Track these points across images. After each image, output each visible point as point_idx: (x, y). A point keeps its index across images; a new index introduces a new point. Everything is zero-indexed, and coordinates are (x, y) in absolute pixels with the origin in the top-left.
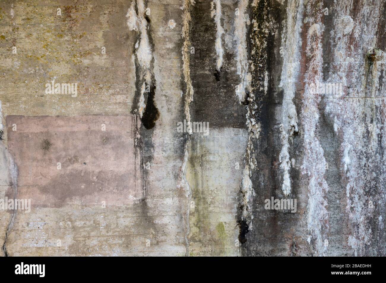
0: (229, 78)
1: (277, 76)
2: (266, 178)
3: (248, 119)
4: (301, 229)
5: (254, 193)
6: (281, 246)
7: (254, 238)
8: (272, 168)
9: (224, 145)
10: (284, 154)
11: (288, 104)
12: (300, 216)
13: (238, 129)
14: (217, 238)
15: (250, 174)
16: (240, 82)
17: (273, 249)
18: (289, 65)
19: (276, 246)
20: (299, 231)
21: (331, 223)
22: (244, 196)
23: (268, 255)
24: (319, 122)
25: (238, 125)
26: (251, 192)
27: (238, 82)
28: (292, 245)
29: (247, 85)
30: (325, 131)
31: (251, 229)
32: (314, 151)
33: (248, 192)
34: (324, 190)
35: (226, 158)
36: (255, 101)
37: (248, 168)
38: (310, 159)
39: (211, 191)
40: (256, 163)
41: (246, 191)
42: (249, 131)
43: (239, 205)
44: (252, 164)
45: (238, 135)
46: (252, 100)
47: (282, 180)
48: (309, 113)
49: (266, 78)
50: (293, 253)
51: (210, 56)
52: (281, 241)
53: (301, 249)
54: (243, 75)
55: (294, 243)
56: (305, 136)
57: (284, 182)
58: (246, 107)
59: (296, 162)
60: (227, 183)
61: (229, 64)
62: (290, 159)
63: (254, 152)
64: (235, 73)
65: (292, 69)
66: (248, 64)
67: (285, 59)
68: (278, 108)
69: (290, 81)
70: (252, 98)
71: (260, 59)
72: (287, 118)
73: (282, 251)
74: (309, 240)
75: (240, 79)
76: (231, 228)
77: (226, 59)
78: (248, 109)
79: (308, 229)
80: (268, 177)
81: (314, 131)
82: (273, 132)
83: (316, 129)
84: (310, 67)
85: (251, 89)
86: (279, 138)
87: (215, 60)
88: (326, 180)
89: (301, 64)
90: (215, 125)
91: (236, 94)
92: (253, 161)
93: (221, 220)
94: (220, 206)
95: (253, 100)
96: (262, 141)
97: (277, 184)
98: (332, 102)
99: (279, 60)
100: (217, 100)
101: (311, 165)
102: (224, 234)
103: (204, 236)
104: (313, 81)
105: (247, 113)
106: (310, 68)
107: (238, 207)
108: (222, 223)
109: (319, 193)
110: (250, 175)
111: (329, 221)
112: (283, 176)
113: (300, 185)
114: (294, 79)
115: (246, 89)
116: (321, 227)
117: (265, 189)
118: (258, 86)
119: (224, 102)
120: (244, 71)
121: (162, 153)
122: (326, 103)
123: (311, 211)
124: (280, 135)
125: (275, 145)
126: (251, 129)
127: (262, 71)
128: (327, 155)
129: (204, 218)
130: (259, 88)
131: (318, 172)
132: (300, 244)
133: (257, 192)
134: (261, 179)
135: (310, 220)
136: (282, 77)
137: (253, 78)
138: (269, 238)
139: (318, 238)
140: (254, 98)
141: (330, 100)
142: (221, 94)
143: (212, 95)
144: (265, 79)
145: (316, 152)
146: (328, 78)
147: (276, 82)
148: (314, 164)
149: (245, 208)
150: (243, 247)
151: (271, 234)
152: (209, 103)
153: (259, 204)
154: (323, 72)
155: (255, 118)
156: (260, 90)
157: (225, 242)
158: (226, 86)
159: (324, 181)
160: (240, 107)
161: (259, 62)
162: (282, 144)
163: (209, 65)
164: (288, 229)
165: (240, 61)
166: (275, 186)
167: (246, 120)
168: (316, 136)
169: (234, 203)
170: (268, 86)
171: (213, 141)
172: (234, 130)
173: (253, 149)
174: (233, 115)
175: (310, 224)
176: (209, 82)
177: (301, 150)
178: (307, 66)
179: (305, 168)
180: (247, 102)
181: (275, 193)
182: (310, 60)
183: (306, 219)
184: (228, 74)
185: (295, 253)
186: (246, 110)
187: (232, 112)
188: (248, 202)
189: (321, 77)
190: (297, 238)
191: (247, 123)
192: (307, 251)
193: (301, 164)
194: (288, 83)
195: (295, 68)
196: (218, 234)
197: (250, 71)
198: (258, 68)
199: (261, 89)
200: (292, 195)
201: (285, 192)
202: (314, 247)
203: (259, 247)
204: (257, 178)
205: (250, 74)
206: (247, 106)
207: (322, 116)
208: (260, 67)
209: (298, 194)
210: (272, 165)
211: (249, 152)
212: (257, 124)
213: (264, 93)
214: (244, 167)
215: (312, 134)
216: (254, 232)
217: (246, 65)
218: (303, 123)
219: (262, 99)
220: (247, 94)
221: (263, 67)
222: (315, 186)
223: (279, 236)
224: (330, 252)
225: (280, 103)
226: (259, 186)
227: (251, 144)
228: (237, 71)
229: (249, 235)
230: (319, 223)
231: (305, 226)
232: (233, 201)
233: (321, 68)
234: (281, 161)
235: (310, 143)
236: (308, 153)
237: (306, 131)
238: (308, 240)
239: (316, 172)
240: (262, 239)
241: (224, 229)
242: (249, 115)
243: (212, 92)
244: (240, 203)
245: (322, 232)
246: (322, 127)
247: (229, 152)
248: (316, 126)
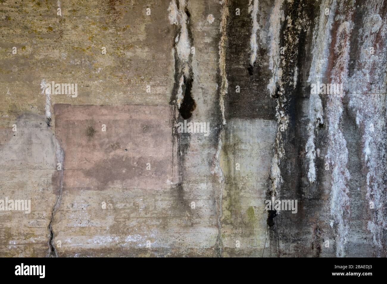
0: (261, 73)
1: (306, 71)
2: (293, 166)
3: (277, 112)
4: (325, 214)
5: (282, 180)
6: (306, 229)
7: (281, 222)
8: (298, 157)
9: (255, 135)
10: (310, 144)
11: (314, 98)
12: (324, 202)
13: (268, 120)
14: (247, 221)
15: (278, 162)
16: (271, 76)
17: (298, 233)
18: (318, 61)
19: (301, 229)
20: (322, 216)
21: (352, 209)
22: (273, 182)
23: (294, 237)
24: (342, 116)
25: (268, 117)
26: (279, 179)
27: (270, 77)
28: (317, 229)
29: (277, 80)
30: (348, 123)
31: (279, 214)
32: (338, 142)
33: (276, 179)
34: (346, 179)
35: (256, 147)
36: (285, 94)
37: (276, 157)
38: (334, 149)
39: (243, 177)
40: (284, 152)
41: (274, 177)
42: (278, 123)
43: (268, 191)
44: (280, 153)
45: (268, 126)
46: (281, 94)
47: (308, 168)
48: (333, 107)
49: (296, 73)
50: (317, 236)
51: (245, 52)
52: (306, 225)
53: (324, 232)
54: (275, 70)
55: (318, 227)
56: (330, 128)
57: (310, 170)
58: (276, 100)
59: (321, 152)
60: (257, 170)
61: (262, 59)
62: (316, 149)
63: (282, 142)
64: (267, 68)
65: (320, 65)
66: (280, 59)
67: (314, 56)
68: (305, 102)
69: (317, 76)
70: (282, 92)
71: (291, 55)
72: (314, 111)
73: (307, 235)
74: (332, 224)
75: (272, 73)
76: (261, 212)
77: (260, 54)
78: (278, 102)
79: (331, 214)
80: (295, 166)
81: (338, 124)
82: (300, 123)
83: (340, 121)
84: (337, 63)
85: (281, 84)
86: (306, 129)
87: (249, 55)
88: (349, 169)
89: (328, 61)
90: (247, 116)
91: (268, 87)
92: (281, 150)
93: (251, 205)
94: (250, 192)
95: (283, 94)
96: (290, 132)
97: (303, 172)
98: (355, 97)
99: (309, 57)
100: (249, 93)
101: (335, 155)
102: (253, 217)
103: (235, 219)
104: (339, 77)
105: (276, 106)
106: (337, 65)
107: (267, 193)
108: (252, 207)
109: (342, 181)
110: (278, 163)
111: (351, 207)
112: (308, 165)
113: (324, 173)
114: (322, 75)
115: (277, 83)
116: (342, 212)
117: (292, 176)
118: (288, 81)
119: (256, 95)
120: (275, 66)
121: (198, 142)
122: (349, 98)
123: (334, 197)
124: (306, 127)
125: (302, 136)
126: (281, 121)
127: (292, 67)
128: (349, 146)
129: (236, 202)
130: (289, 82)
131: (341, 162)
132: (323, 228)
133: (284, 179)
134: (289, 167)
135: (333, 205)
136: (311, 73)
137: (284, 73)
138: (295, 222)
139: (340, 222)
140: (284, 92)
141: (353, 95)
142: (254, 87)
143: (245, 88)
144: (295, 75)
145: (339, 144)
146: (353, 75)
147: (304, 78)
148: (338, 154)
149: (274, 193)
150: (271, 230)
151: (297, 218)
152: (242, 96)
153: (287, 190)
154: (349, 69)
155: (284, 110)
156: (290, 85)
157: (254, 225)
158: (258, 80)
159: (346, 170)
160: (270, 100)
161: (290, 58)
162: (308, 135)
163: (243, 60)
164: (313, 214)
165: (273, 57)
166: (301, 174)
167: (276, 112)
168: (339, 128)
169: (263, 189)
170: (297, 81)
171: (245, 131)
172: (264, 121)
173: (281, 139)
174: (264, 107)
175: (333, 209)
176: (242, 76)
177: (326, 141)
178: (334, 63)
179: (329, 158)
180: (277, 96)
181: (301, 180)
182: (338, 57)
183: (329, 205)
184: (261, 69)
185: (319, 236)
186: (276, 103)
187: (263, 105)
188: (276, 188)
189: (346, 74)
190: (321, 222)
191: (276, 116)
192: (329, 235)
193: (326, 154)
194: (316, 79)
195: (323, 64)
196: (248, 218)
197: (281, 66)
198: (289, 64)
199: (291, 83)
200: (316, 183)
201: (310, 180)
202: (336, 231)
203: (285, 230)
204: (285, 166)
205: (281, 69)
206: (277, 99)
207: (345, 110)
208: (291, 63)
209: (322, 181)
210: (299, 154)
211: (278, 142)
212: (286, 116)
213: (293, 87)
214: (273, 155)
215: (336, 126)
216: (282, 216)
217: (278, 61)
218: (328, 116)
219: (291, 93)
220: (277, 87)
221: (294, 63)
222: (338, 174)
223: (304, 220)
224: (350, 236)
225: (308, 97)
226: (286, 173)
227: (280, 135)
228: (269, 66)
229: (277, 219)
230: (341, 209)
231: (328, 211)
232: (263, 187)
233: (347, 65)
234: (307, 151)
235: (334, 135)
236: (332, 144)
237: (331, 124)
238: (330, 225)
239: (339, 162)
240: (288, 223)
241: (253, 213)
242: (278, 108)
243: (245, 85)
244: (268, 189)
245: (344, 217)
246: (345, 120)
247: (259, 142)
248: (340, 119)
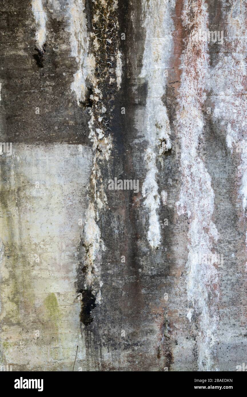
0: (58, 63)
1: (136, 59)
2: (122, 222)
3: (91, 130)
4: (177, 299)
5: (103, 246)
6: (146, 326)
7: (105, 316)
8: (131, 206)
9: (54, 171)
10: (150, 184)
11: (154, 106)
12: (175, 279)
13: (75, 145)
14: (46, 318)
15: (96, 216)
16: (77, 68)
17: (134, 332)
18: (155, 40)
19: (138, 326)
20: (174, 303)
21: (222, 288)
22: (88, 251)
23: (127, 341)
24: (203, 134)
25: (76, 140)
26: (98, 245)
27: (74, 70)
28: (164, 325)
29: (88, 75)
30: (214, 146)
31: (100, 303)
32: (196, 179)
33: (94, 245)
34: (212, 239)
35: (57, 192)
36: (103, 100)
37: (92, 207)
38: (190, 191)
39: (35, 244)
40: (106, 199)
41: (90, 243)
42: (94, 149)
43: (80, 265)
44: (99, 200)
45: (76, 155)
46: (97, 99)
47: (148, 224)
48: (187, 120)
49: (119, 63)
50: (165, 336)
51: (24, 25)
52: (146, 319)
53: (177, 329)
54: (81, 57)
55: (167, 321)
56: (183, 156)
57: (150, 227)
58: (89, 110)
59: (168, 196)
60: (60, 231)
61: (57, 38)
62: (159, 191)
63: (102, 181)
64: (67, 54)
65: (160, 47)
66: (88, 39)
67: (148, 31)
68: (139, 111)
69: (156, 67)
70: (97, 96)
71: (107, 30)
72: (154, 127)
73: (148, 334)
74: (189, 315)
75: (77, 64)
76: (68, 302)
77: (52, 30)
78: (92, 114)
79: (188, 299)
80: (125, 221)
81: (196, 148)
82: (132, 149)
83: (200, 144)
84: (189, 44)
85: (94, 81)
86: (141, 159)
87: (33, 32)
88: (216, 223)
89: (174, 40)
90: (39, 140)
91: (71, 88)
92: (101, 195)
93: (52, 290)
94: (50, 268)
95: (99, 99)
96: (114, 165)
97: (139, 230)
98: (223, 101)
99: (138, 32)
100: (40, 99)
101: (192, 200)
102: (56, 311)
103: (25, 316)
104: (194, 67)
105: (89, 120)
106: (189, 47)
107: (79, 269)
108: (53, 294)
109: (204, 243)
110: (96, 218)
111: (220, 286)
112: (148, 219)
113: (174, 231)
114: (164, 64)
115: (87, 80)
116: (207, 295)
117: (120, 239)
118: (106, 76)
119: (52, 102)
120: (82, 51)
122: (214, 102)
123: (192, 271)
124: (142, 155)
125: (136, 170)
126: (98, 146)
127: (111, 51)
128: (215, 184)
129: (25, 287)
130: (108, 79)
131: (203, 211)
132: (176, 322)
133: (107, 245)
134: (114, 224)
135: (190, 285)
136: (145, 62)
137: (98, 62)
138: (128, 316)
139: (204, 312)
140: (101, 96)
141: (220, 98)
142: (47, 89)
143: (32, 91)
144: (118, 65)
145: (199, 181)
146: (217, 63)
147: (134, 70)
148: (197, 199)
149: (90, 269)
150: (88, 330)
151: (131, 308)
152: (27, 104)
153: (112, 263)
154: (210, 53)
155: (104, 127)
156: (110, 83)
157: (58, 324)
158: (54, 76)
159: (212, 225)
160: (79, 110)
161: (106, 36)
162: (146, 169)
163: (24, 41)
164: (158, 300)
165: (76, 34)
166: (136, 234)
167: (89, 131)
168: (199, 156)
169: (72, 263)
170: (122, 77)
171: (36, 165)
172: (70, 147)
173: (100, 177)
174: (68, 123)
175: (191, 291)
176: (25, 70)
177: (176, 178)
178: (183, 43)
179: (182, 205)
180: (89, 103)
181: (137, 245)
182: (189, 32)
183: (184, 284)
184: (57, 55)
185: (169, 335)
186: (89, 114)
187: (65, 119)
188: (94, 261)
189: (206, 61)
190: (171, 313)
191: (90, 137)
192: (186, 332)
193: (177, 199)
194: (154, 72)
195: (166, 46)
196: (48, 312)
197: (92, 50)
198: (106, 46)
199: (112, 80)
200: (162, 248)
201: (152, 244)
202: (196, 326)
203: (112, 330)
204: (108, 223)
205: (92, 55)
206: (89, 108)
207: (208, 124)
208: (108, 44)
209: (172, 245)
210: (132, 201)
211: (94, 181)
212: (107, 137)
213: (117, 88)
214: (87, 205)
215: (194, 152)
216: (105, 306)
217: (85, 41)
218: (179, 135)
219: (113, 97)
220: (88, 88)
221: (114, 44)
222: (198, 232)
223: (144, 311)
224: (221, 332)
225: (142, 104)
226: (111, 235)
227: (97, 170)
228: (71, 51)
229: (97, 312)
230: (205, 290)
231: (183, 295)
232: (70, 260)
233: (206, 46)
234: (144, 196)
235: (190, 167)
236: (188, 182)
237: (183, 147)
238: (187, 316)
239: (199, 212)
240: (116, 317)
241: (56, 303)
242: (93, 123)
243: (32, 86)
244: (81, 263)
245: (209, 303)
246: (208, 140)
247: (62, 183)
248: (200, 139)
